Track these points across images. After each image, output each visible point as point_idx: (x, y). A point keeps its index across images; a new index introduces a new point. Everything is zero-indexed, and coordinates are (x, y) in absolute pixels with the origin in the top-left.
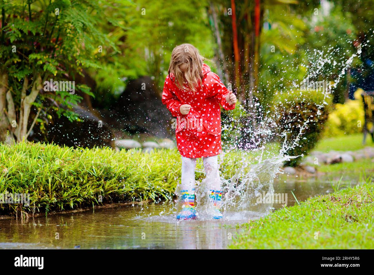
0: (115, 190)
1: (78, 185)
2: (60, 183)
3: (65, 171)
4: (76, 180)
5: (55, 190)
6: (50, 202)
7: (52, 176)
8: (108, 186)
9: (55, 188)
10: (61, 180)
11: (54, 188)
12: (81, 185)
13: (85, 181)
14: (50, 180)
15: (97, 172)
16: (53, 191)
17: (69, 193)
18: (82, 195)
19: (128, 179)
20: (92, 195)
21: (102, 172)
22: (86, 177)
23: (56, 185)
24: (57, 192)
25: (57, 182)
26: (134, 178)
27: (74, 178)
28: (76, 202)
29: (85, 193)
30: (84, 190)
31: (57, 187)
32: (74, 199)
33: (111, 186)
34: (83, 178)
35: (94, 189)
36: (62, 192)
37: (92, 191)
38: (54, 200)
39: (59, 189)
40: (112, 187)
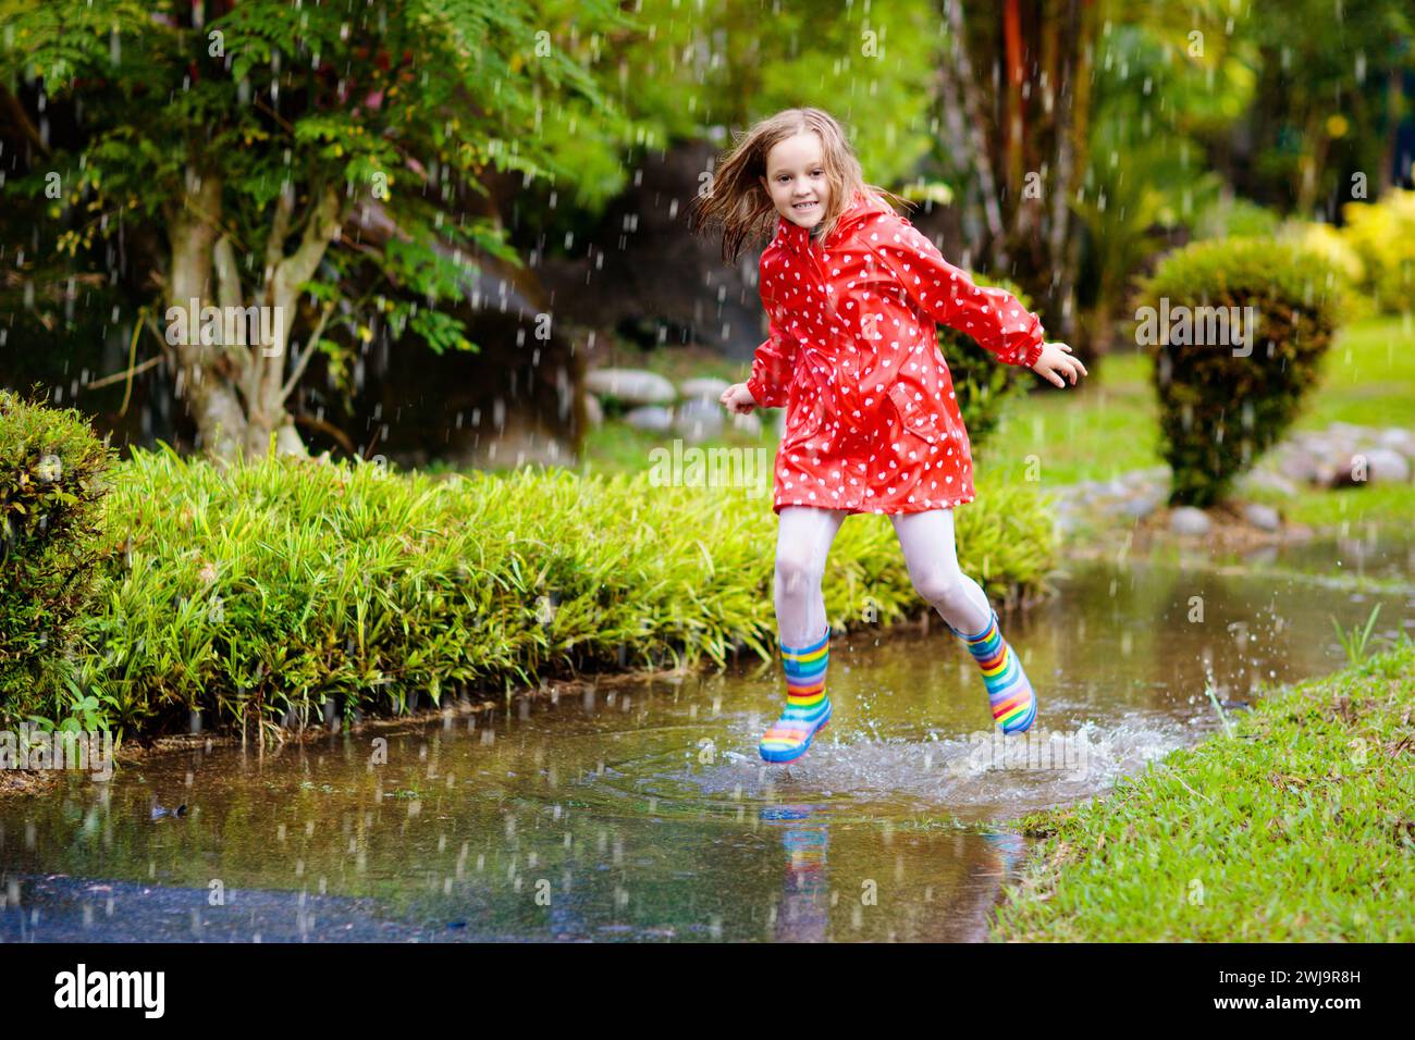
0: (588, 637)
1: (458, 621)
2: (396, 619)
3: (415, 575)
4: (452, 605)
5: (378, 642)
6: (360, 685)
7: (368, 597)
8: (564, 624)
9: (381, 638)
10: (400, 607)
11: (375, 635)
12: (469, 622)
13: (482, 609)
14: (362, 610)
15: (525, 576)
16: (372, 646)
17: (426, 652)
18: (470, 659)
19: (634, 594)
20: (507, 657)
21: (542, 575)
22: (488, 596)
23: (383, 625)
24: (385, 648)
25: (388, 616)
26: (656, 590)
27: (447, 599)
28: (452, 681)
29: (483, 649)
30: (481, 638)
31: (388, 631)
32: (443, 673)
33: (575, 621)
34: (478, 598)
35: (514, 635)
36: (404, 648)
37: (505, 644)
38: (376, 678)
39: (391, 641)
40: (576, 627)
